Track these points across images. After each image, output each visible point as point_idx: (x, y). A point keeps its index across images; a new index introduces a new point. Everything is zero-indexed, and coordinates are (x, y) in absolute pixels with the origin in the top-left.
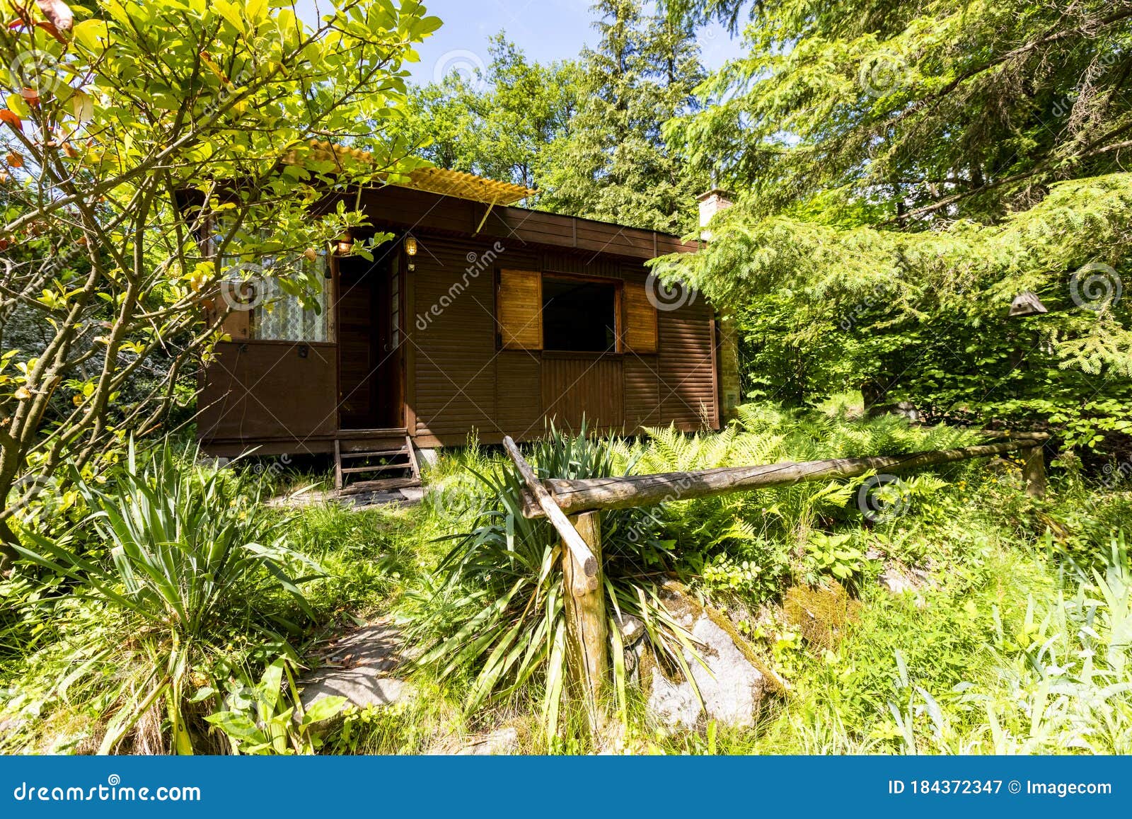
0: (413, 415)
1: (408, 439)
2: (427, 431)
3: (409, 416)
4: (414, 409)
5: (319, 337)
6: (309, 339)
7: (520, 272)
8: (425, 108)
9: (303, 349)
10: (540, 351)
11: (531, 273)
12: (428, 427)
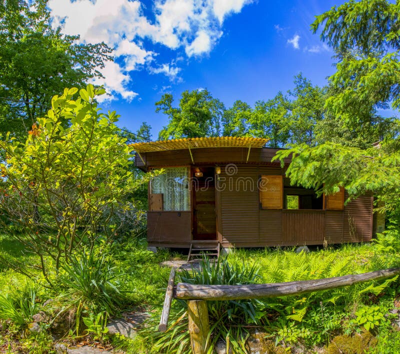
0: (221, 236)
1: (219, 244)
2: (227, 242)
3: (220, 236)
4: (222, 233)
5: (185, 209)
6: (182, 210)
7: (272, 176)
8: (267, 111)
9: (180, 213)
10: (281, 210)
11: (277, 176)
12: (228, 240)
